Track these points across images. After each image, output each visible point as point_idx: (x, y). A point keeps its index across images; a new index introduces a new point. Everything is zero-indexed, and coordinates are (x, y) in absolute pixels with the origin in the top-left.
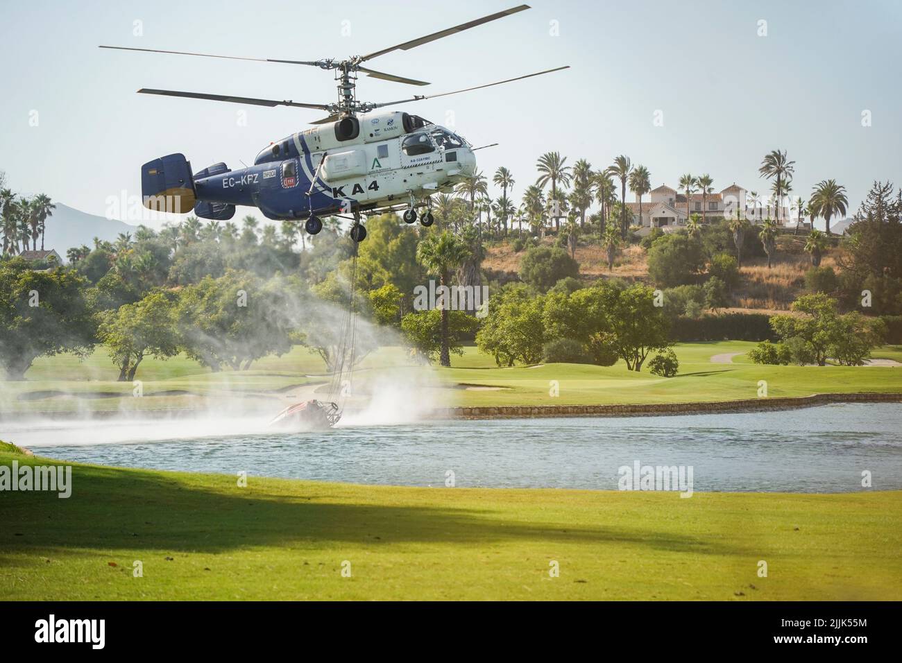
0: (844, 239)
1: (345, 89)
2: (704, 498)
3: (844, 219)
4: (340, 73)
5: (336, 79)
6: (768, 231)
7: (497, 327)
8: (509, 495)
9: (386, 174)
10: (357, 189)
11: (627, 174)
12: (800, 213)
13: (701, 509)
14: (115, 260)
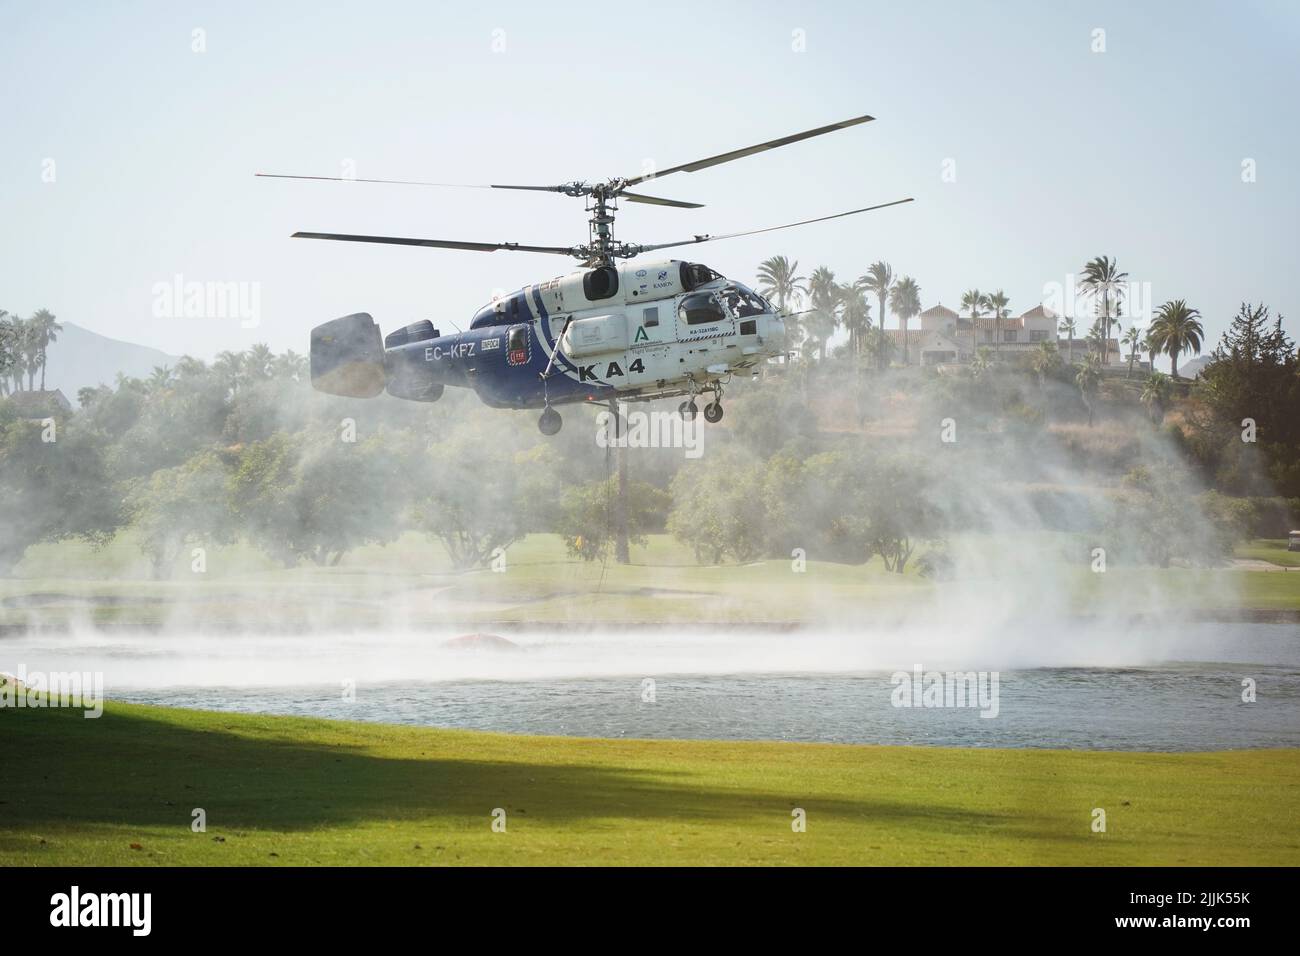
0: (1197, 385)
1: (600, 224)
2: (994, 757)
3: (1198, 356)
4: (593, 202)
5: (587, 210)
6: (1089, 372)
7: (698, 507)
8: (712, 750)
9: (656, 349)
10: (614, 370)
11: (888, 288)
12: (1135, 347)
13: (989, 773)
14: (148, 405)
